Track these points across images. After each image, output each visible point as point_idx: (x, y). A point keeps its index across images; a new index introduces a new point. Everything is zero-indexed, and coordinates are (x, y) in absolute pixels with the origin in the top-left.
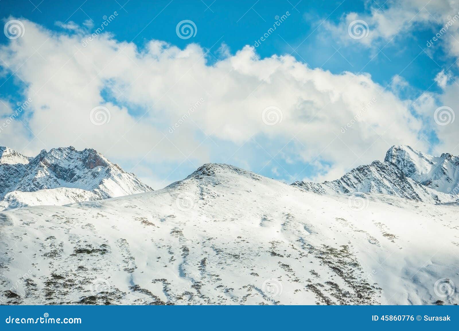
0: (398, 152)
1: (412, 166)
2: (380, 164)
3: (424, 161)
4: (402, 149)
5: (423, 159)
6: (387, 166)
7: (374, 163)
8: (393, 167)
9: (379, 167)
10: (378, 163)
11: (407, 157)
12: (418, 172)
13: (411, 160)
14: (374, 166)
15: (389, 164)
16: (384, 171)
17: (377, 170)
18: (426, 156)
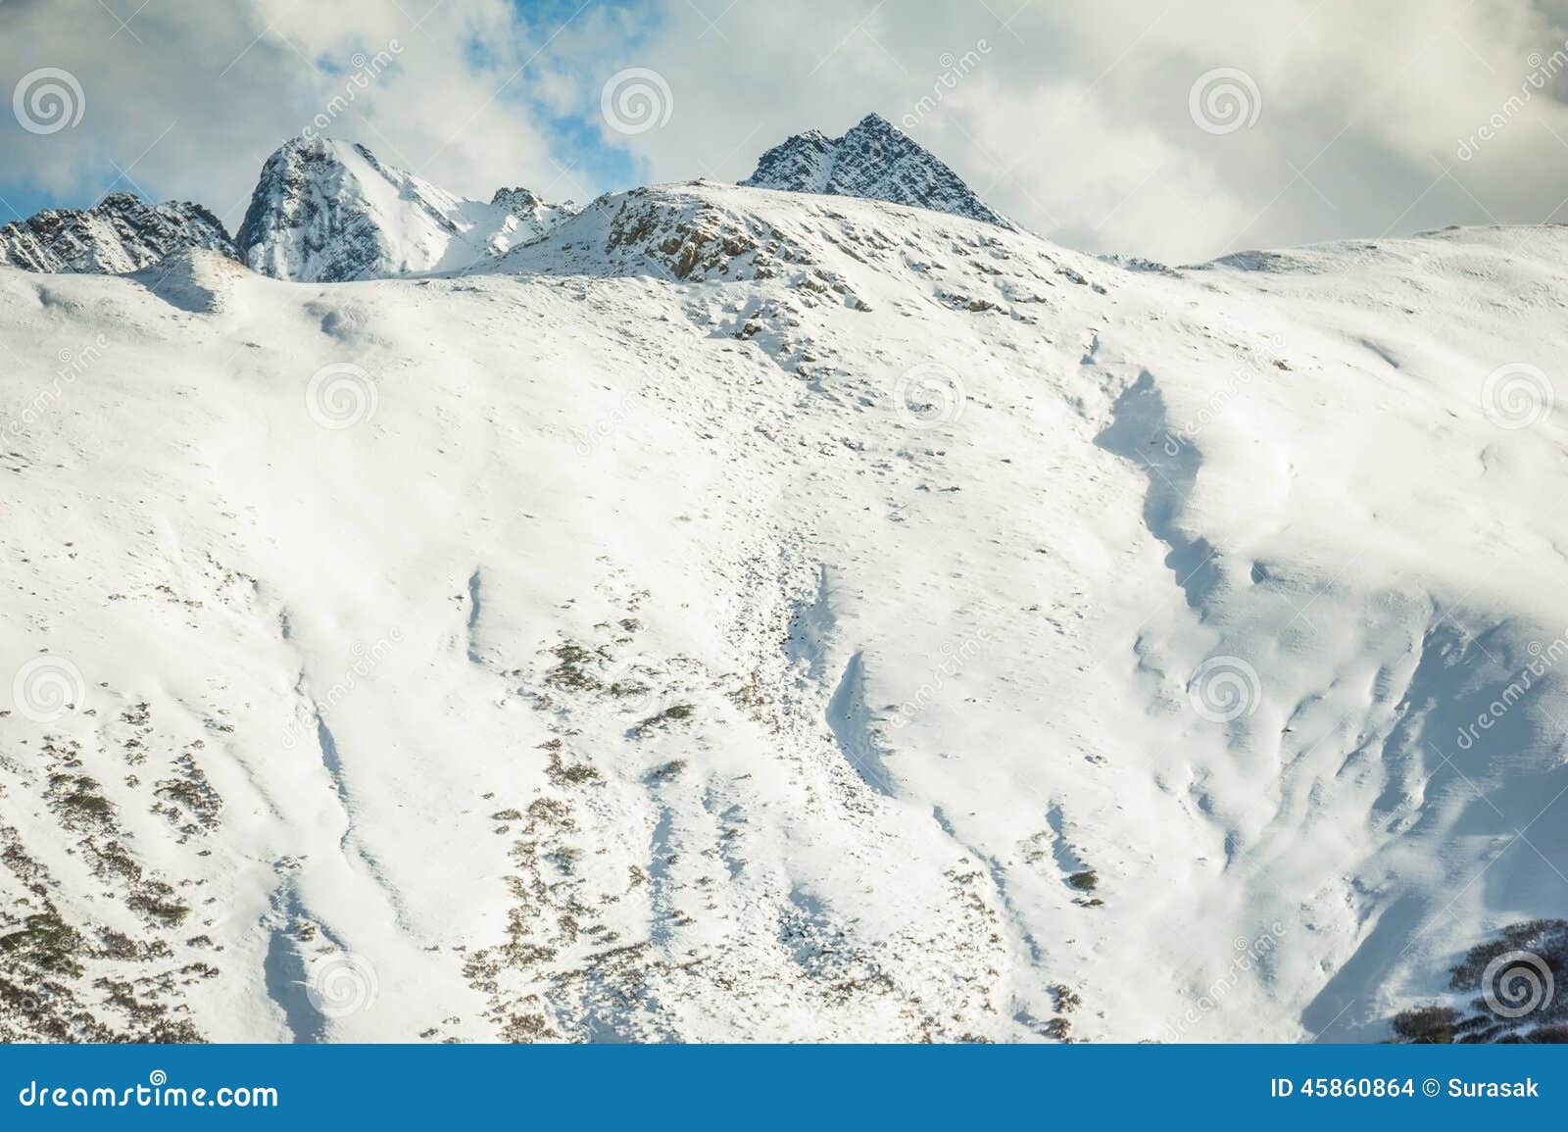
0: (314, 170)
1: (367, 232)
2: (138, 207)
3: (419, 216)
4: (331, 154)
5: (415, 205)
6: (176, 222)
7: (112, 202)
8: (203, 227)
9: (133, 225)
10: (131, 204)
11: (347, 191)
12: (388, 260)
13: (364, 209)
14: (110, 214)
15: (189, 214)
16: (154, 240)
17: (121, 234)
18: (432, 196)
